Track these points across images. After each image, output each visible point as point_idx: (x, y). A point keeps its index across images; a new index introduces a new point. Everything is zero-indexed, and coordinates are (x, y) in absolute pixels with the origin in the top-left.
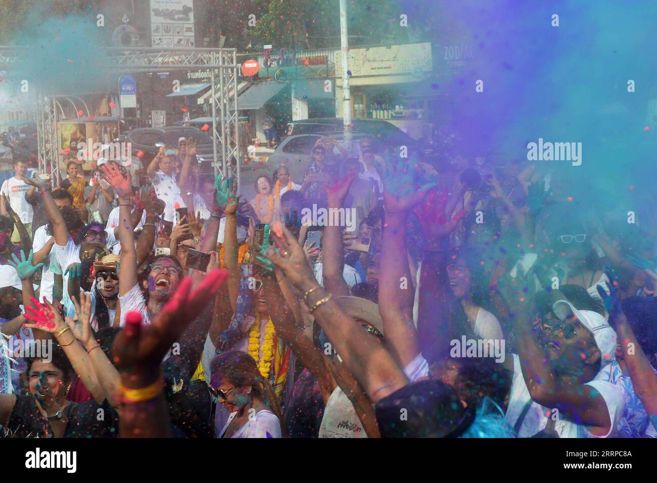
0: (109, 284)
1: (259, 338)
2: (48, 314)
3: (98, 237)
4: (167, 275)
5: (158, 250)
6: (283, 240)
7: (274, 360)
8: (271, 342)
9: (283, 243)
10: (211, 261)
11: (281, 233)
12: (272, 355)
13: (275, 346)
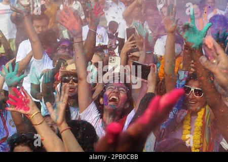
0: (71, 85)
1: (190, 130)
2: (25, 100)
3: (67, 50)
4: (118, 94)
5: (111, 58)
6: (213, 51)
7: (202, 147)
8: (200, 133)
9: (213, 53)
10: (151, 72)
11: (212, 45)
12: (201, 144)
13: (202, 136)
